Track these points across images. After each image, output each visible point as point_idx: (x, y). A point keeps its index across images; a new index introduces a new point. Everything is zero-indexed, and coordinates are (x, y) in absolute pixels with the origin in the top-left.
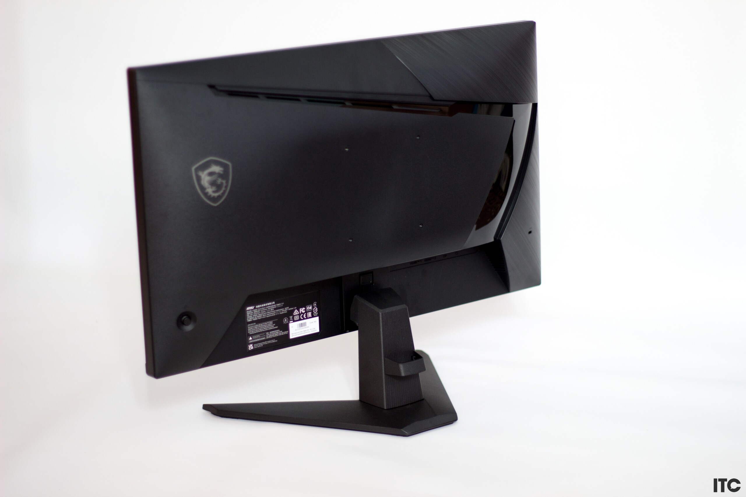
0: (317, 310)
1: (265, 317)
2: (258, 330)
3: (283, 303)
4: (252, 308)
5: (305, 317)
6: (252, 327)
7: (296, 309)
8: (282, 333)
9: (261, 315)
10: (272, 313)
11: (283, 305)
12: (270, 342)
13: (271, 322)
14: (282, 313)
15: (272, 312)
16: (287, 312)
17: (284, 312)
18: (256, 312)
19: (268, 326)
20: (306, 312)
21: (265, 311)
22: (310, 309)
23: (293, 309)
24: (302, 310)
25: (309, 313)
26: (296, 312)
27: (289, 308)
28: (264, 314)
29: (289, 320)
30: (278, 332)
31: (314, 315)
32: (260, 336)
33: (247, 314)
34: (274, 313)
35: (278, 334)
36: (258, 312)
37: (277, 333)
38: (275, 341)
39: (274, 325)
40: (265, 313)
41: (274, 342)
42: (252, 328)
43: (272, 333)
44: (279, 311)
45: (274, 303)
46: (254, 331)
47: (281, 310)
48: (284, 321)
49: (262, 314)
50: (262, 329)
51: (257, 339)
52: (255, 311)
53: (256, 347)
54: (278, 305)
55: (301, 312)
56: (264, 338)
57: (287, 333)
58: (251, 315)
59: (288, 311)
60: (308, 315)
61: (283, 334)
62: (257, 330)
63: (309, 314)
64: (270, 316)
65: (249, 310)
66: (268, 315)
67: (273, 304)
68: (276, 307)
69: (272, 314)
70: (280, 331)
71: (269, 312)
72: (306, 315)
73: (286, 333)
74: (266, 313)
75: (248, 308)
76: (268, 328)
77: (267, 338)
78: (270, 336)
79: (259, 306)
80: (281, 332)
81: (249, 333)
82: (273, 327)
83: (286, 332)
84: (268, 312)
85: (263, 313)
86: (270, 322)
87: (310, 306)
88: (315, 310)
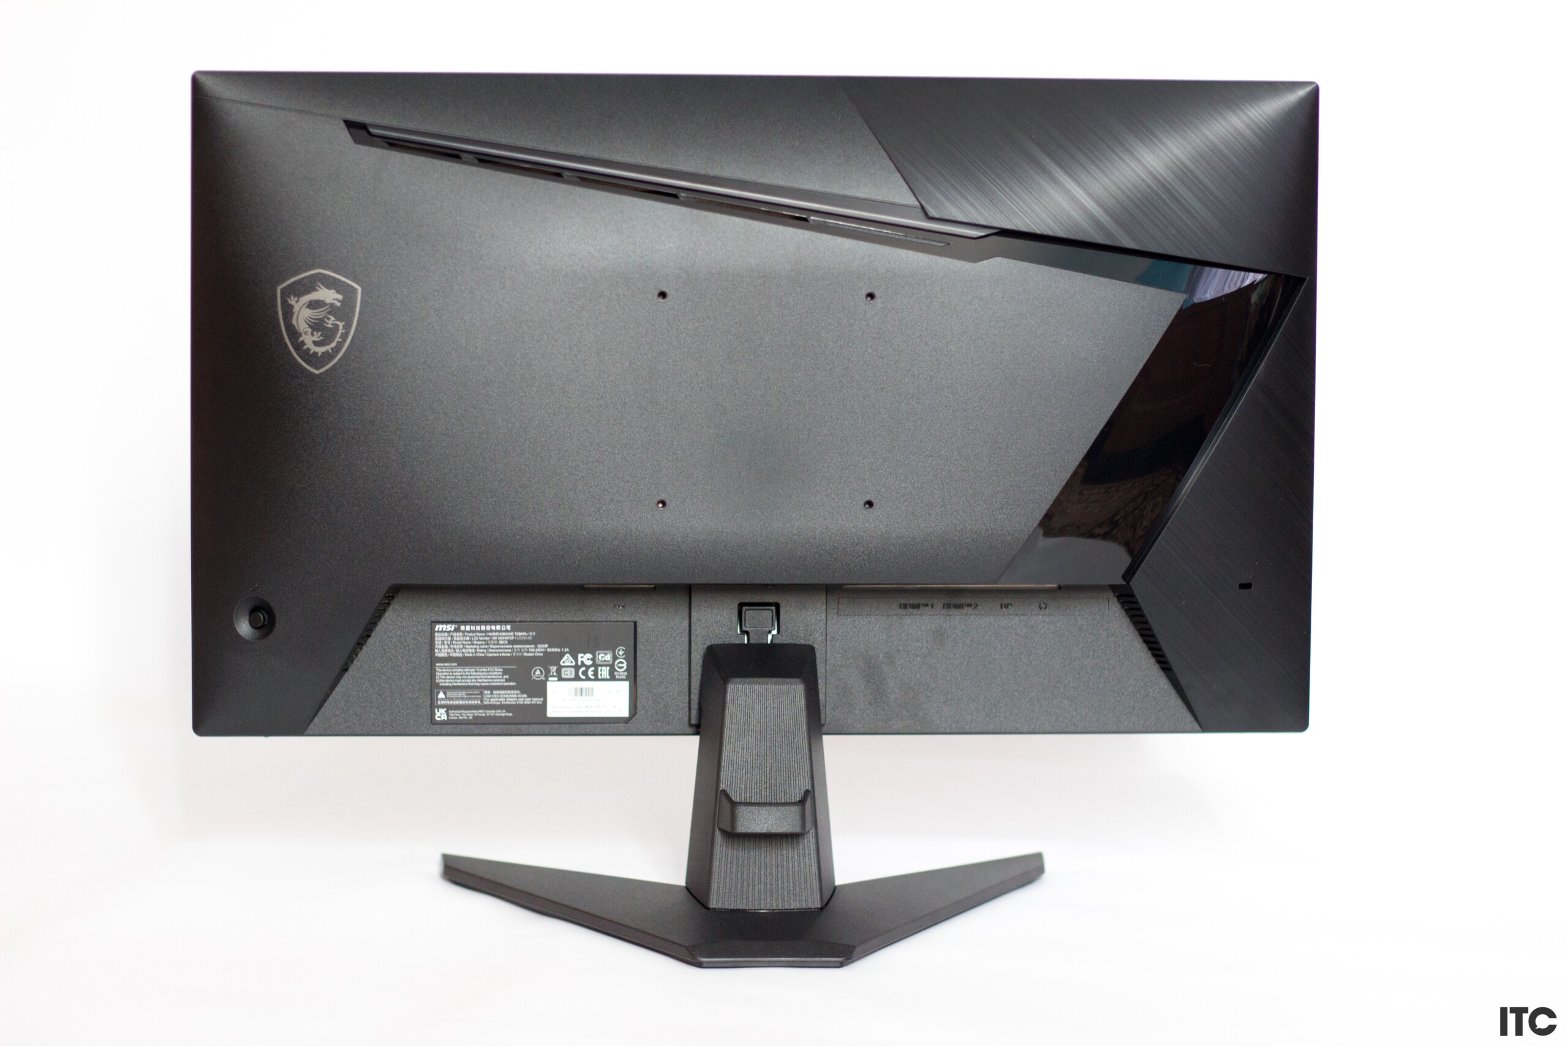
0: (625, 665)
1: (483, 655)
2: (463, 681)
3: (534, 633)
4: (450, 627)
5: (592, 675)
6: (448, 670)
7: (567, 652)
8: (525, 700)
9: (471, 648)
10: (502, 651)
11: (532, 636)
12: (492, 715)
13: (499, 670)
14: (530, 654)
15: (502, 646)
16: (542, 654)
17: (534, 652)
18: (458, 639)
19: (489, 677)
20: (595, 665)
21: (484, 643)
22: (605, 661)
23: (559, 650)
24: (586, 658)
25: (604, 668)
26: (567, 660)
27: (549, 647)
28: (480, 648)
29: (548, 674)
30: (515, 696)
31: (617, 677)
32: (467, 694)
33: (436, 639)
34: (506, 651)
35: (514, 699)
36: (466, 641)
37: (512, 696)
38: (507, 714)
39: (507, 677)
40: (483, 647)
41: (503, 715)
42: (448, 674)
43: (499, 695)
44: (520, 648)
45: (509, 627)
46: (450, 681)
47: (528, 649)
48: (534, 673)
49: (475, 646)
50: (473, 681)
51: (457, 699)
52: (458, 636)
53: (454, 718)
54: (520, 634)
55: (582, 662)
56: (476, 702)
57: (541, 703)
58: (445, 642)
59: (545, 653)
60: (599, 673)
61: (529, 703)
62: (460, 681)
63: (604, 672)
64: (495, 655)
65: (442, 631)
66: (492, 653)
67: (507, 631)
68: (512, 638)
69: (501, 653)
70: (522, 693)
71: (494, 647)
72: (596, 673)
73: (538, 701)
74: (486, 647)
75: (439, 627)
76: (489, 680)
77: (485, 703)
78: (494, 701)
79: (468, 628)
80: (524, 698)
81: (437, 681)
82: (502, 680)
83: (536, 699)
84: (491, 646)
85: (477, 645)
86: (496, 669)
87: (605, 654)
88: (621, 665)
